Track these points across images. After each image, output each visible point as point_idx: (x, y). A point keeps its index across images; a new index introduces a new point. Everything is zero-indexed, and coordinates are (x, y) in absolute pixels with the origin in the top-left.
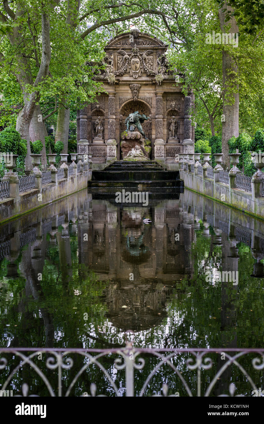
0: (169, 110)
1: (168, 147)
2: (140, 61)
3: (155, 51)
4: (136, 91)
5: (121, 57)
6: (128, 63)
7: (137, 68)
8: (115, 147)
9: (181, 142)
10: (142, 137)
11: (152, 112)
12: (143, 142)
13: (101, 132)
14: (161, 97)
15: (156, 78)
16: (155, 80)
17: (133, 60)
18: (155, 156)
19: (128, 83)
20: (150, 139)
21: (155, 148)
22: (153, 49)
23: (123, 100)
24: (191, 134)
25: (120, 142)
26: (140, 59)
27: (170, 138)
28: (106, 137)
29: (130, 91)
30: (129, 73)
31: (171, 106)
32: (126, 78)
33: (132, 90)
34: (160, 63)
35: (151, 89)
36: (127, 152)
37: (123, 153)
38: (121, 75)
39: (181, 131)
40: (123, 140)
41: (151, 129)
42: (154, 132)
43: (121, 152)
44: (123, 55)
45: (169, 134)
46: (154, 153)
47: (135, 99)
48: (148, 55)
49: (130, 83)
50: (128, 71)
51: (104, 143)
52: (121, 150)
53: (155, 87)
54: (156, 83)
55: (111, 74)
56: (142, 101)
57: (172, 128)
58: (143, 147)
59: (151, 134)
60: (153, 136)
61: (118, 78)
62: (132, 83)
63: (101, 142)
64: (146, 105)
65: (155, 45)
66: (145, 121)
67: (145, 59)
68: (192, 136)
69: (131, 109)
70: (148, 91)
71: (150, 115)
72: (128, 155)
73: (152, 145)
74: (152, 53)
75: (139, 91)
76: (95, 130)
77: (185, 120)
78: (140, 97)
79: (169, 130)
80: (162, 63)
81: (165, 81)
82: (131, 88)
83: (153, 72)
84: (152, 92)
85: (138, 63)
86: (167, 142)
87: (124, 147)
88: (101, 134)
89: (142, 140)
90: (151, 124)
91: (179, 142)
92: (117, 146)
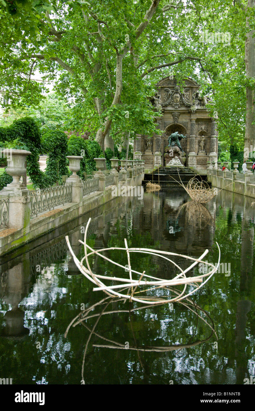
0: (200, 131)
1: (198, 158)
2: (180, 96)
3: (191, 89)
4: (176, 118)
5: (166, 93)
6: (172, 98)
7: (178, 101)
8: (160, 157)
9: (208, 154)
10: (180, 150)
11: (187, 132)
12: (181, 154)
13: (151, 146)
14: (195, 122)
15: (192, 108)
16: (191, 110)
17: (175, 95)
18: (189, 164)
19: (171, 112)
20: (186, 152)
21: (189, 158)
22: (190, 88)
23: (167, 124)
24: (215, 149)
25: (164, 154)
26: (180, 95)
27: (200, 151)
28: (154, 150)
29: (172, 118)
30: (172, 104)
31: (202, 128)
32: (169, 108)
33: (173, 117)
34: (194, 97)
35: (187, 116)
36: (169, 161)
37: (166, 162)
38: (166, 106)
39: (208, 147)
40: (166, 152)
41: (187, 145)
42: (188, 147)
43: (164, 161)
44: (168, 92)
45: (199, 149)
46: (188, 162)
47: (175, 123)
48: (186, 91)
49: (172, 112)
50: (171, 103)
51: (153, 154)
52: (164, 159)
53: (191, 115)
54: (191, 112)
55: (159, 105)
56: (180, 124)
57: (202, 144)
58: (181, 157)
59: (186, 149)
60: (188, 150)
61: (164, 108)
62: (174, 112)
63: (151, 153)
64: (183, 128)
65: (191, 84)
66: (182, 139)
67: (184, 95)
68: (216, 150)
69: (172, 130)
70: (185, 118)
71: (186, 135)
72: (170, 162)
73: (187, 156)
74: (189, 90)
75: (178, 118)
76: (146, 145)
77: (212, 139)
78: (179, 122)
79: (200, 146)
80: (196, 97)
81: (198, 111)
82: (173, 116)
83: (189, 104)
84: (188, 118)
85: (178, 98)
86: (198, 154)
87: (166, 157)
88: (150, 148)
89: (180, 152)
90: (186, 141)
91: (206, 155)
92: (162, 156)
